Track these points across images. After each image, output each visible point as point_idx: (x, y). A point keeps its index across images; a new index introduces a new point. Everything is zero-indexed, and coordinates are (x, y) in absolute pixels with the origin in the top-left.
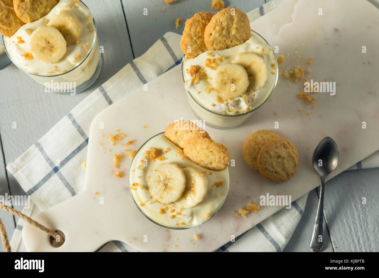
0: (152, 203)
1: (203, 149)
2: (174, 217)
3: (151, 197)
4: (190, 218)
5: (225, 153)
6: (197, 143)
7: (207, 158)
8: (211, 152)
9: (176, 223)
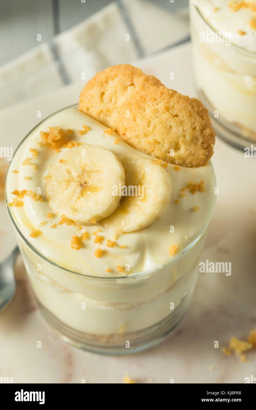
0: (55, 226)
1: (159, 111)
2: (103, 253)
3: (53, 216)
6: (145, 100)
7: (168, 134)
8: (174, 116)
9: (106, 268)
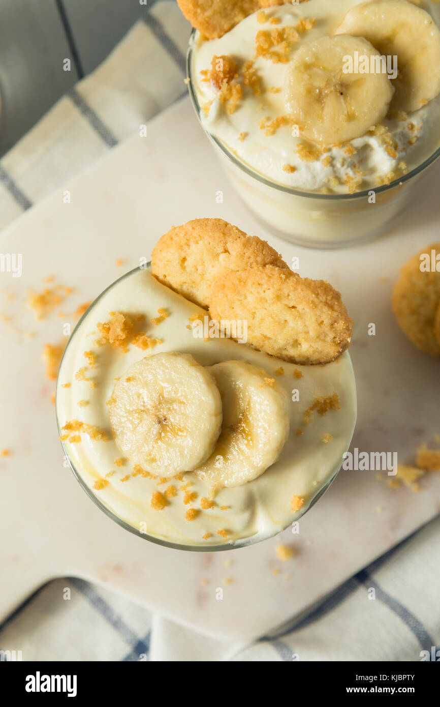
0: (127, 478)
1: (267, 301)
2: (196, 514)
3: (124, 461)
4: (246, 516)
5: (336, 307)
6: (245, 284)
7: (282, 329)
8: (289, 308)
9: (204, 533)
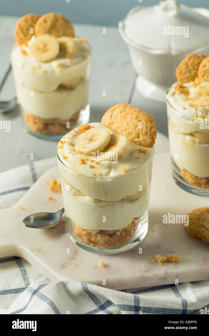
0: (74, 154)
1: (133, 119)
2: (92, 167)
6: (128, 114)
7: (135, 129)
8: (139, 121)
9: (93, 173)
